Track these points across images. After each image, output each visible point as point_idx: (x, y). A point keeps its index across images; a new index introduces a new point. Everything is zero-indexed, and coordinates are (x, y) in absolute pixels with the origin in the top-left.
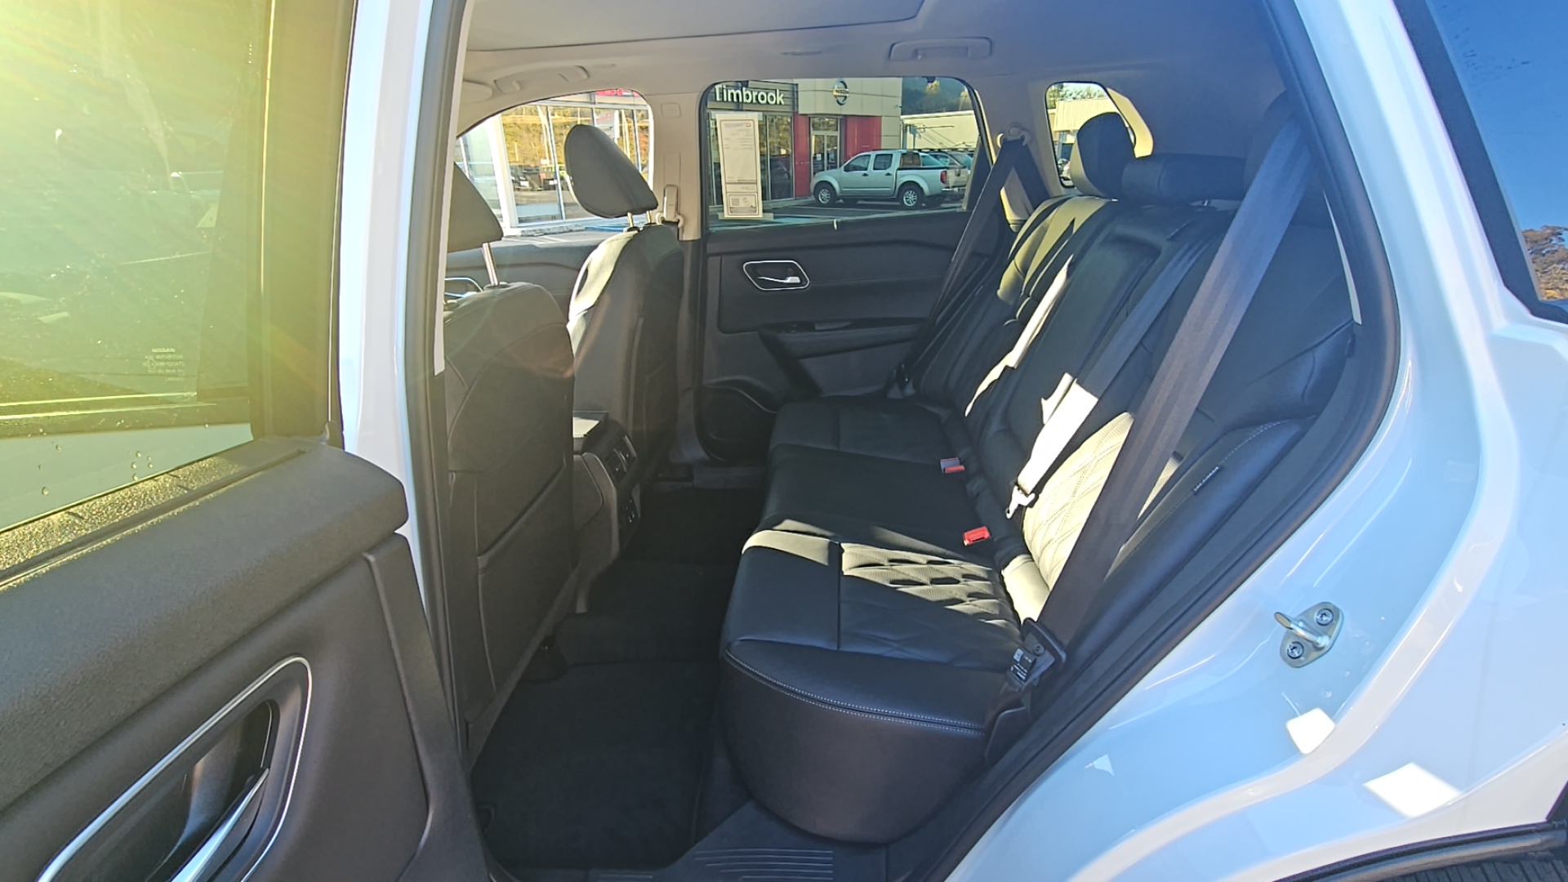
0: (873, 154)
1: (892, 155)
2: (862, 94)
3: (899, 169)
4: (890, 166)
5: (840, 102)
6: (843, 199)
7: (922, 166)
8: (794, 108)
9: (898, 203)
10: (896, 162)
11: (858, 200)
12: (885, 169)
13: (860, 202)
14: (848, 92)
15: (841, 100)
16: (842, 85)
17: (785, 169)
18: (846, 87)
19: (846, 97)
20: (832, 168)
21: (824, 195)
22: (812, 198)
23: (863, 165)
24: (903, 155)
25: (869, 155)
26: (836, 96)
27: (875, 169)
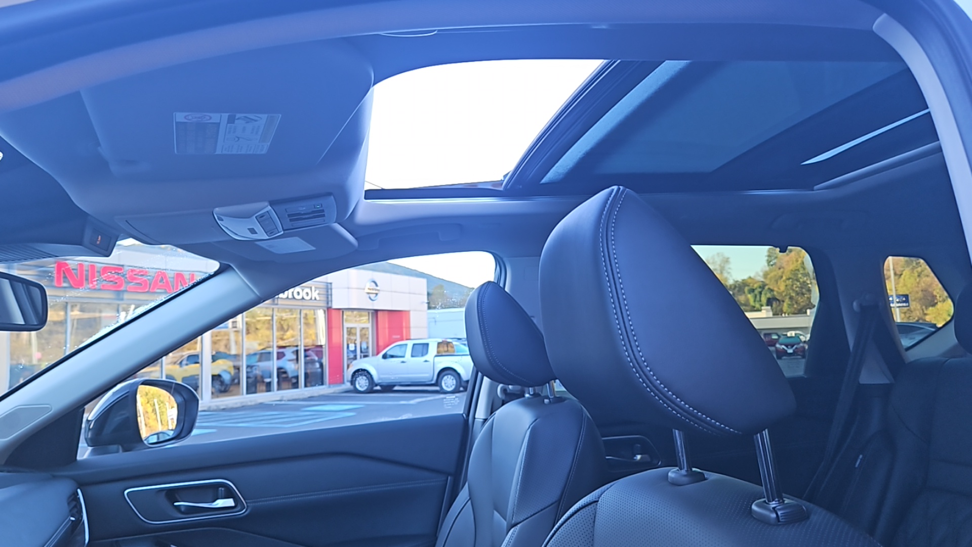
0: (410, 344)
1: (427, 344)
2: (391, 292)
3: (436, 356)
4: (427, 353)
5: (372, 298)
6: (381, 386)
7: (456, 354)
8: (328, 303)
9: (437, 388)
10: (433, 349)
11: (394, 386)
12: (422, 355)
13: (396, 388)
14: (378, 290)
15: (372, 296)
16: (373, 284)
17: (316, 358)
18: (377, 285)
19: (377, 294)
20: (365, 356)
21: (362, 383)
22: (348, 386)
23: (399, 354)
24: (439, 344)
25: (406, 345)
26: (368, 293)
27: (412, 356)
